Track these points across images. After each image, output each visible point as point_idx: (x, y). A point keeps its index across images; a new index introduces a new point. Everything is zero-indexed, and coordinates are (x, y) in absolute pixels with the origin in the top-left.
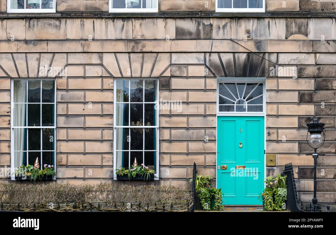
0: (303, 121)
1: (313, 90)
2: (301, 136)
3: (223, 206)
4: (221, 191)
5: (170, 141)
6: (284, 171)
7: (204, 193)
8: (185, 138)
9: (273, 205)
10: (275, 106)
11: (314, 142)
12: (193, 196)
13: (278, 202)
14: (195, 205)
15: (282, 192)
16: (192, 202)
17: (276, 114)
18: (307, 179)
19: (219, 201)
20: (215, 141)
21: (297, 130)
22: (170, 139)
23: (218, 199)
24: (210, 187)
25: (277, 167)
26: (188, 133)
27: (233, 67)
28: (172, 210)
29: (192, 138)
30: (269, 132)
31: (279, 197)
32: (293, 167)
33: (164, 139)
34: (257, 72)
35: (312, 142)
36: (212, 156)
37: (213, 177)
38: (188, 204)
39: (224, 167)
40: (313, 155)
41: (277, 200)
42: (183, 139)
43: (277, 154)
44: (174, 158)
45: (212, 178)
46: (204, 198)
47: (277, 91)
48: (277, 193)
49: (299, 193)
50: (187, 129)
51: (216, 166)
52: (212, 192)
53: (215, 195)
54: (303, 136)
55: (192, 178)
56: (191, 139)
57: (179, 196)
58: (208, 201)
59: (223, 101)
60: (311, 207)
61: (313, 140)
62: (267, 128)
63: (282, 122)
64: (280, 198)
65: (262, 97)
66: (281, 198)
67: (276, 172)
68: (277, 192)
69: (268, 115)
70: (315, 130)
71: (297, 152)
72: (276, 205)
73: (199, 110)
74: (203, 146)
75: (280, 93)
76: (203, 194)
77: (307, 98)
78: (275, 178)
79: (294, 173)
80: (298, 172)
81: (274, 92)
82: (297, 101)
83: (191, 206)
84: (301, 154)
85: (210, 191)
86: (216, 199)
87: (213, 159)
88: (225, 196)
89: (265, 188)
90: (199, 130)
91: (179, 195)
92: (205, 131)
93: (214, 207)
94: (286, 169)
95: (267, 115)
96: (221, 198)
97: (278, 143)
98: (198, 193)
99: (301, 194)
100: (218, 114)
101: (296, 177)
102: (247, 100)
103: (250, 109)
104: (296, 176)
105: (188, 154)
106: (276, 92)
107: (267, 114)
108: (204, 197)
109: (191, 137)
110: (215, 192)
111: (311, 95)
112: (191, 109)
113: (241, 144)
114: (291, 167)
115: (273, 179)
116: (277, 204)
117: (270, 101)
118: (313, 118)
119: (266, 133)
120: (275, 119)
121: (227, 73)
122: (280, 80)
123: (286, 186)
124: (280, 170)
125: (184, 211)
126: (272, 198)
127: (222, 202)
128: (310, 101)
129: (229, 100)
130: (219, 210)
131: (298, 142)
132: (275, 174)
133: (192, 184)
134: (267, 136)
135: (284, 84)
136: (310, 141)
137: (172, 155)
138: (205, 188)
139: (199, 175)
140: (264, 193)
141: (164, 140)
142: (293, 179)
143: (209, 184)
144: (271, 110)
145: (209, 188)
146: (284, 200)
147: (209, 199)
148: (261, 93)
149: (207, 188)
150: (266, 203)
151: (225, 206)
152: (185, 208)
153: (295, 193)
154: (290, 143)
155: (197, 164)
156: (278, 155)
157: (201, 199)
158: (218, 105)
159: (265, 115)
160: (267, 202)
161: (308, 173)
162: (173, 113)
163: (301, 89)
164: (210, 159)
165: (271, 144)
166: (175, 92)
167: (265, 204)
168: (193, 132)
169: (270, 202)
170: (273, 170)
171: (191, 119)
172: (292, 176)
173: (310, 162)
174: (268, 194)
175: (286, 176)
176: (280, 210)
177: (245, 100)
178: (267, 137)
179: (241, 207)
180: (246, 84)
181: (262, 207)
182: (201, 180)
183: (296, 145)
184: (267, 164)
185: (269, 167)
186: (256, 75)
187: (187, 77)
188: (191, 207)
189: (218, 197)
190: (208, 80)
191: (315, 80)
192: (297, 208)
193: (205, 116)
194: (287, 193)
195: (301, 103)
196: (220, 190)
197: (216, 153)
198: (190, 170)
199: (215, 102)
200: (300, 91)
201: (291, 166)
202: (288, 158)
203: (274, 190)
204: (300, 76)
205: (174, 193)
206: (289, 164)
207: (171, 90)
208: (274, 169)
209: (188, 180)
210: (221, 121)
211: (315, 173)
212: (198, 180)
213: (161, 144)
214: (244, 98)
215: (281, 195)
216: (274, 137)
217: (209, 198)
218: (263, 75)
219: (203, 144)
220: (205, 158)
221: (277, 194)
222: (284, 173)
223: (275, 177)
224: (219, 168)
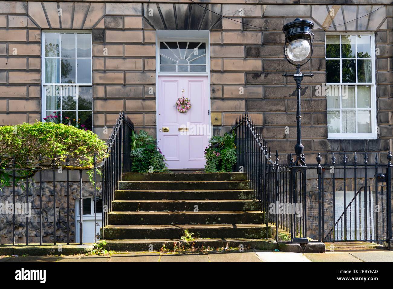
0: (250, 77)
1: (260, 44)
2: (249, 93)
5: (105, 99)
8: (121, 96)
10: (220, 61)
17: (220, 69)
20: (155, 99)
22: (105, 97)
25: (223, 127)
26: (125, 90)
27: (174, 18)
29: (130, 95)
30: (213, 89)
33: (98, 96)
34: (200, 24)
36: (152, 115)
39: (166, 129)
42: (119, 96)
44: (110, 117)
47: (222, 45)
50: (124, 85)
51: (156, 126)
62: (211, 84)
63: (228, 78)
67: (222, 132)
71: (244, 110)
73: (137, 65)
74: (142, 104)
75: (225, 47)
77: (253, 52)
81: (218, 46)
82: (243, 55)
87: (153, 118)
90: (137, 87)
92: (144, 88)
97: (223, 101)
106: (221, 46)
107: (211, 70)
109: (128, 95)
111: (258, 50)
112: (128, 64)
117: (215, 55)
118: (261, 74)
120: (220, 75)
121: (167, 25)
122: (224, 33)
124: (226, 130)
128: (257, 56)
131: (245, 100)
132: (221, 135)
134: (212, 94)
135: (229, 38)
137: (107, 114)
141: (98, 98)
144: (216, 65)
154: (236, 101)
155: (135, 124)
156: (224, 114)
162: (108, 68)
163: (247, 43)
164: (149, 118)
165: (215, 101)
166: (110, 45)
168: (130, 89)
171: (128, 75)
173: (258, 121)
183: (243, 103)
185: (215, 127)
186: (199, 28)
187: (123, 30)
190: (146, 33)
191: (262, 33)
193: (144, 72)
195: (248, 58)
197: (156, 112)
199: (155, 57)
204: (246, 28)
207: (105, 44)
208: (220, 129)
213: (95, 102)
216: (219, 94)
218: (205, 28)
219: (141, 102)
220: (144, 118)
224: (160, 131)
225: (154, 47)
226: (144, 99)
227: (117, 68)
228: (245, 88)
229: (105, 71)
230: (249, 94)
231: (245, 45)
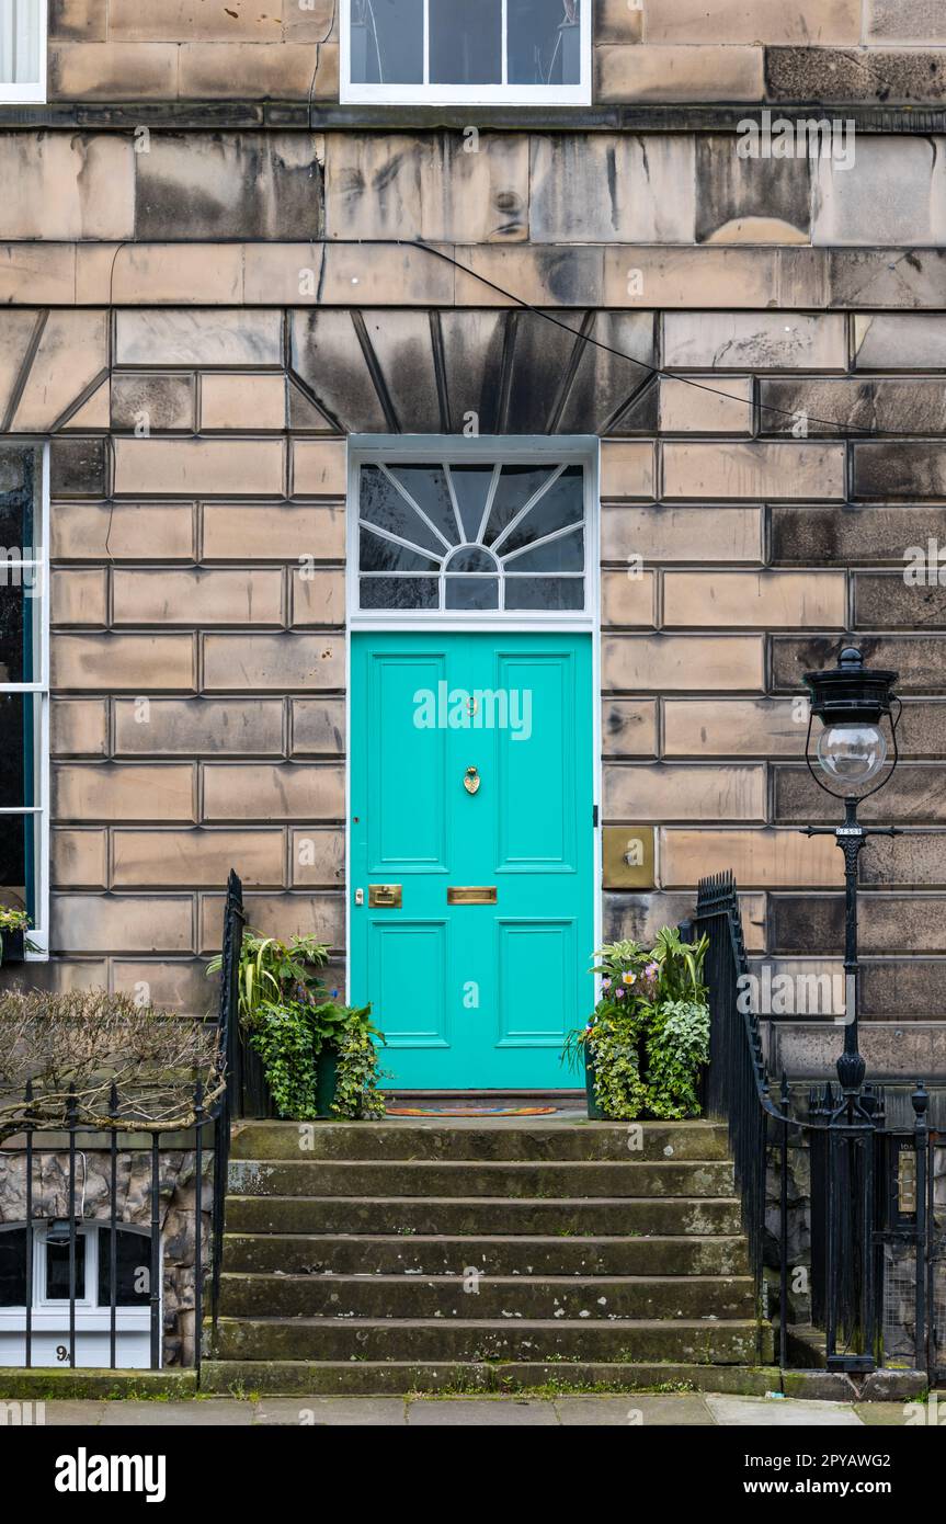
0: (791, 656)
1: (840, 501)
2: (782, 734)
3: (382, 1098)
4: (372, 1018)
5: (107, 762)
6: (695, 916)
7: (281, 1028)
8: (184, 746)
9: (638, 1089)
10: (646, 583)
11: (844, 765)
12: (225, 1045)
13: (662, 1075)
14: (236, 1092)
15: (682, 1024)
16: (217, 1079)
17: (650, 621)
18: (810, 954)
19: (358, 1070)
20: (342, 761)
21: (760, 703)
22: (106, 752)
23: (354, 1061)
24: (312, 996)
25: (659, 894)
26: (199, 719)
27: (432, 380)
28: (117, 1117)
29: (222, 742)
30: (615, 713)
31: (671, 1049)
32: (738, 893)
33: (78, 749)
34: (555, 408)
35: (831, 763)
36: (325, 837)
37: (329, 948)
38: (199, 1088)
39: (385, 894)
40: (841, 831)
41: (657, 1064)
42: (175, 749)
43: (656, 829)
44: (130, 846)
45: (323, 951)
46: (285, 1057)
47: (658, 504)
48: (658, 1028)
49: (773, 1028)
50: (197, 697)
51: (343, 888)
52: (325, 1026)
53: (339, 1039)
54: (788, 734)
55: (218, 953)
56: (214, 747)
57: (153, 1048)
58: (302, 1073)
59: (381, 554)
60: (830, 1102)
61: (837, 756)
62: (604, 693)
63: (684, 663)
64: (673, 1055)
65: (579, 533)
66: (679, 1053)
67: (656, 920)
68: (661, 1022)
69: (611, 629)
70: (850, 704)
71: (760, 815)
72: (653, 1089)
73: (258, 603)
74: (278, 784)
75: (670, 513)
76: (279, 1033)
77: (807, 538)
78: (648, 952)
79: (746, 926)
80: (768, 916)
81: (641, 510)
82: (756, 554)
83: (211, 1097)
84: (781, 824)
85: (315, 1021)
86: (342, 1059)
87: (330, 854)
88: (391, 1043)
89: (596, 1004)
90: (256, 705)
91: (149, 1044)
92: (289, 711)
93: (336, 1102)
94: (702, 903)
95: (603, 628)
96: (372, 1053)
97: (663, 773)
98: (253, 1031)
99: (784, 1031)
100: (353, 620)
101: (757, 944)
102: (502, 552)
103: (520, 596)
104: (754, 938)
105: (198, 827)
106: (653, 511)
107: (607, 624)
108: (282, 1050)
109: (214, 741)
110: (338, 1026)
111: (828, 527)
112: (215, 599)
113: (472, 774)
114: (731, 896)
115: (637, 954)
116: (658, 1084)
117: (623, 554)
118: (842, 641)
119: (603, 722)
120: (647, 646)
121: (400, 412)
122: (668, 450)
123: (707, 989)
124: (673, 911)
125: (178, 1123)
126: (633, 1053)
127: (378, 1077)
128: (825, 557)
129: (410, 552)
130: (358, 1117)
131: (765, 767)
132: (648, 932)
133: (219, 981)
134: (606, 737)
135: (690, 471)
136: (821, 762)
137: (116, 834)
138: (286, 1004)
139: (257, 936)
140: (592, 1026)
141: (75, 758)
142: (738, 958)
143: (311, 984)
144: (627, 601)
145: (307, 1002)
146: (694, 1065)
147: (306, 1062)
148: (576, 514)
149: (295, 1004)
150: (603, 1082)
151: (389, 1098)
152: (181, 1110)
153: (750, 1030)
154: (725, 771)
155: (248, 879)
156: (663, 832)
157: (265, 1060)
158: (353, 573)
159: (595, 629)
160: (606, 1073)
161: (819, 923)
162: (122, 614)
163: (777, 496)
164: (308, 850)
165: (625, 773)
166: (134, 508)
167: (597, 1086)
168: (225, 715)
169: (622, 1075)
170: (637, 911)
171: (214, 646)
172: (734, 940)
173: (825, 868)
174: (611, 1034)
175: (702, 944)
176: (673, 1118)
177: (492, 550)
178: (604, 742)
179: (473, 1102)
180: (498, 470)
181: (584, 1102)
182: (267, 962)
183: (757, 779)
184: (605, 880)
185: (618, 896)
186: (548, 425)
187: (195, 434)
188: (212, 1103)
189: (356, 1051)
190: (302, 449)
191: (850, 448)
192: (761, 1107)
193: (287, 632)
194: (709, 1029)
195: (779, 566)
196: (364, 1015)
197: (343, 822)
198: (212, 912)
199: (341, 562)
200: (770, 505)
201: (730, 889)
202: (714, 848)
203: (646, 1012)
204: (773, 427)
205: (126, 1034)
206: (721, 877)
207: (110, 500)
208: (644, 903)
209: (197, 960)
210: (370, 657)
211: (848, 926)
212: (250, 962)
213: (60, 775)
214: (488, 541)
215: (682, 1040)
216: (640, 739)
217: (308, 1053)
218: (582, 421)
219: (275, 779)
220: (289, 850)
221: (657, 1034)
222: (692, 927)
223: (647, 947)
224: (359, 900)
225: (337, 514)
226: (289, 762)
227: (165, 614)
228: (767, 708)
229: (108, 631)
230: (783, 738)
231: (768, 504)
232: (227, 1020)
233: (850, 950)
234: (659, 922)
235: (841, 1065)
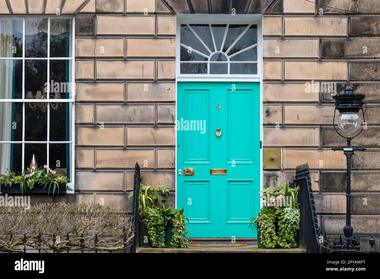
1: (345, 37)
2: (325, 117)
3: (188, 240)
4: (184, 213)
5: (95, 126)
6: (295, 179)
7: (153, 216)
8: (120, 120)
9: (275, 238)
10: (279, 65)
11: (346, 127)
12: (134, 221)
13: (283, 233)
14: (138, 238)
15: (290, 216)
16: (131, 233)
17: (280, 78)
18: (335, 192)
19: (179, 231)
20: (174, 126)
21: (318, 106)
22: (94, 123)
23: (178, 228)
24: (164, 206)
25: (283, 171)
26: (125, 111)
28: (97, 246)
29: (134, 119)
30: (268, 109)
31: (286, 224)
32: (310, 171)
33: (84, 122)
35: (342, 126)
36: (168, 151)
37: (169, 189)
38: (125, 236)
39: (189, 171)
40: (345, 149)
41: (282, 229)
42: (117, 121)
43: (282, 149)
44: (102, 155)
45: (168, 190)
46: (154, 226)
47: (283, 38)
48: (282, 217)
49: (321, 217)
50: (125, 104)
51: (174, 169)
52: (168, 216)
53: (173, 220)
54: (328, 117)
55: (132, 191)
56: (131, 121)
57: (110, 222)
58: (160, 232)
59: (188, 56)
60: (341, 242)
61: (344, 124)
62: (264, 102)
64: (287, 226)
65: (256, 48)
66: (289, 226)
67: (282, 180)
68: (283, 215)
69: (266, 81)
70: (348, 106)
71: (317, 144)
72: (280, 238)
73: (146, 71)
74: (153, 134)
75: (287, 41)
76: (153, 218)
77: (334, 49)
78: (279, 191)
79: (312, 182)
80: (320, 179)
81: (277, 40)
82: (316, 55)
83: (129, 239)
84: (324, 148)
85: (165, 214)
86: (174, 227)
87: (170, 157)
88: (191, 222)
89: (261, 209)
90: (145, 106)
91: (108, 221)
92: (156, 109)
93: (172, 242)
94: (297, 175)
95: (264, 80)
96: (184, 225)
98: (144, 217)
99: (325, 218)
100: (178, 78)
101: (316, 189)
102: (229, 54)
103: (235, 70)
104: (315, 187)
105: (125, 148)
106: (281, 40)
107: (265, 79)
108: (154, 224)
109: (130, 119)
110: (172, 216)
111: (341, 46)
112: (131, 70)
113: (218, 130)
114: (307, 172)
115: (275, 192)
116: (282, 236)
117: (271, 55)
118: (346, 85)
119: (263, 112)
120: (278, 87)
121: (195, 7)
122: (286, 19)
123: (299, 204)
124: (288, 178)
125: (118, 248)
126: (273, 226)
127: (186, 233)
128: (340, 56)
129: (198, 54)
130: (179, 247)
131: (319, 128)
132: (279, 184)
133: (132, 200)
134: (265, 117)
135: (294, 26)
136: (339, 126)
137: (97, 150)
138: (154, 208)
139: (145, 185)
140: (259, 216)
141: (83, 125)
142: (310, 193)
143: (163, 201)
144: (272, 71)
145: (162, 208)
146: (294, 230)
147: (162, 228)
148: (255, 41)
149: (158, 208)
150: (263, 235)
151: (190, 241)
152: (119, 243)
153: (314, 217)
154: (306, 129)
155: (142, 166)
156: (284, 150)
157: (148, 227)
158: (178, 62)
159: (261, 81)
160: (264, 232)
161: (338, 182)
162: (99, 76)
163: (324, 35)
164: (163, 156)
165: (271, 130)
166: (103, 39)
167: (261, 237)
168: (134, 110)
169: (270, 233)
170: (275, 177)
171: (131, 87)
172: (308, 187)
173: (340, 163)
174: (266, 219)
175: (298, 188)
176: (287, 248)
177: (226, 54)
178: (264, 119)
179: (218, 242)
180: (228, 26)
181: (256, 243)
182: (148, 194)
183: (316, 132)
184: (264, 166)
185: (269, 172)
186: (245, 11)
187: (124, 14)
188: (130, 241)
189: (179, 225)
190: (161, 19)
191: (349, 19)
192: (317, 243)
193: (155, 81)
194: (300, 218)
195: (324, 59)
196: (181, 212)
197: (174, 146)
198: (130, 177)
199: (174, 58)
200: (321, 38)
201: (307, 169)
202: (301, 156)
203: (278, 212)
205: (100, 217)
206: (304, 165)
207: (96, 37)
208: (277, 174)
209: (125, 193)
210: (184, 90)
211: (348, 182)
212: (143, 194)
213: (78, 130)
214: (224, 51)
215: (290, 221)
216: (276, 118)
217: (162, 225)
218: (256, 10)
219: (151, 132)
220: (156, 156)
221: (282, 219)
222: (294, 183)
223: (278, 190)
224: (180, 173)
225: (173, 42)
226: (156, 126)
227: (114, 75)
228: (320, 108)
232: (135, 213)
233: (348, 190)
234: (283, 180)
235: (345, 230)
